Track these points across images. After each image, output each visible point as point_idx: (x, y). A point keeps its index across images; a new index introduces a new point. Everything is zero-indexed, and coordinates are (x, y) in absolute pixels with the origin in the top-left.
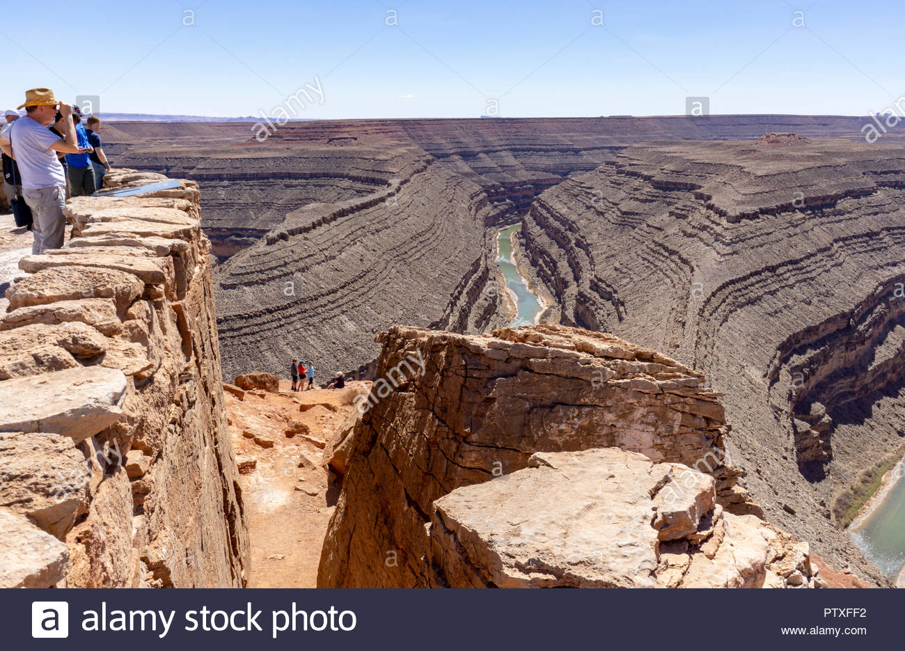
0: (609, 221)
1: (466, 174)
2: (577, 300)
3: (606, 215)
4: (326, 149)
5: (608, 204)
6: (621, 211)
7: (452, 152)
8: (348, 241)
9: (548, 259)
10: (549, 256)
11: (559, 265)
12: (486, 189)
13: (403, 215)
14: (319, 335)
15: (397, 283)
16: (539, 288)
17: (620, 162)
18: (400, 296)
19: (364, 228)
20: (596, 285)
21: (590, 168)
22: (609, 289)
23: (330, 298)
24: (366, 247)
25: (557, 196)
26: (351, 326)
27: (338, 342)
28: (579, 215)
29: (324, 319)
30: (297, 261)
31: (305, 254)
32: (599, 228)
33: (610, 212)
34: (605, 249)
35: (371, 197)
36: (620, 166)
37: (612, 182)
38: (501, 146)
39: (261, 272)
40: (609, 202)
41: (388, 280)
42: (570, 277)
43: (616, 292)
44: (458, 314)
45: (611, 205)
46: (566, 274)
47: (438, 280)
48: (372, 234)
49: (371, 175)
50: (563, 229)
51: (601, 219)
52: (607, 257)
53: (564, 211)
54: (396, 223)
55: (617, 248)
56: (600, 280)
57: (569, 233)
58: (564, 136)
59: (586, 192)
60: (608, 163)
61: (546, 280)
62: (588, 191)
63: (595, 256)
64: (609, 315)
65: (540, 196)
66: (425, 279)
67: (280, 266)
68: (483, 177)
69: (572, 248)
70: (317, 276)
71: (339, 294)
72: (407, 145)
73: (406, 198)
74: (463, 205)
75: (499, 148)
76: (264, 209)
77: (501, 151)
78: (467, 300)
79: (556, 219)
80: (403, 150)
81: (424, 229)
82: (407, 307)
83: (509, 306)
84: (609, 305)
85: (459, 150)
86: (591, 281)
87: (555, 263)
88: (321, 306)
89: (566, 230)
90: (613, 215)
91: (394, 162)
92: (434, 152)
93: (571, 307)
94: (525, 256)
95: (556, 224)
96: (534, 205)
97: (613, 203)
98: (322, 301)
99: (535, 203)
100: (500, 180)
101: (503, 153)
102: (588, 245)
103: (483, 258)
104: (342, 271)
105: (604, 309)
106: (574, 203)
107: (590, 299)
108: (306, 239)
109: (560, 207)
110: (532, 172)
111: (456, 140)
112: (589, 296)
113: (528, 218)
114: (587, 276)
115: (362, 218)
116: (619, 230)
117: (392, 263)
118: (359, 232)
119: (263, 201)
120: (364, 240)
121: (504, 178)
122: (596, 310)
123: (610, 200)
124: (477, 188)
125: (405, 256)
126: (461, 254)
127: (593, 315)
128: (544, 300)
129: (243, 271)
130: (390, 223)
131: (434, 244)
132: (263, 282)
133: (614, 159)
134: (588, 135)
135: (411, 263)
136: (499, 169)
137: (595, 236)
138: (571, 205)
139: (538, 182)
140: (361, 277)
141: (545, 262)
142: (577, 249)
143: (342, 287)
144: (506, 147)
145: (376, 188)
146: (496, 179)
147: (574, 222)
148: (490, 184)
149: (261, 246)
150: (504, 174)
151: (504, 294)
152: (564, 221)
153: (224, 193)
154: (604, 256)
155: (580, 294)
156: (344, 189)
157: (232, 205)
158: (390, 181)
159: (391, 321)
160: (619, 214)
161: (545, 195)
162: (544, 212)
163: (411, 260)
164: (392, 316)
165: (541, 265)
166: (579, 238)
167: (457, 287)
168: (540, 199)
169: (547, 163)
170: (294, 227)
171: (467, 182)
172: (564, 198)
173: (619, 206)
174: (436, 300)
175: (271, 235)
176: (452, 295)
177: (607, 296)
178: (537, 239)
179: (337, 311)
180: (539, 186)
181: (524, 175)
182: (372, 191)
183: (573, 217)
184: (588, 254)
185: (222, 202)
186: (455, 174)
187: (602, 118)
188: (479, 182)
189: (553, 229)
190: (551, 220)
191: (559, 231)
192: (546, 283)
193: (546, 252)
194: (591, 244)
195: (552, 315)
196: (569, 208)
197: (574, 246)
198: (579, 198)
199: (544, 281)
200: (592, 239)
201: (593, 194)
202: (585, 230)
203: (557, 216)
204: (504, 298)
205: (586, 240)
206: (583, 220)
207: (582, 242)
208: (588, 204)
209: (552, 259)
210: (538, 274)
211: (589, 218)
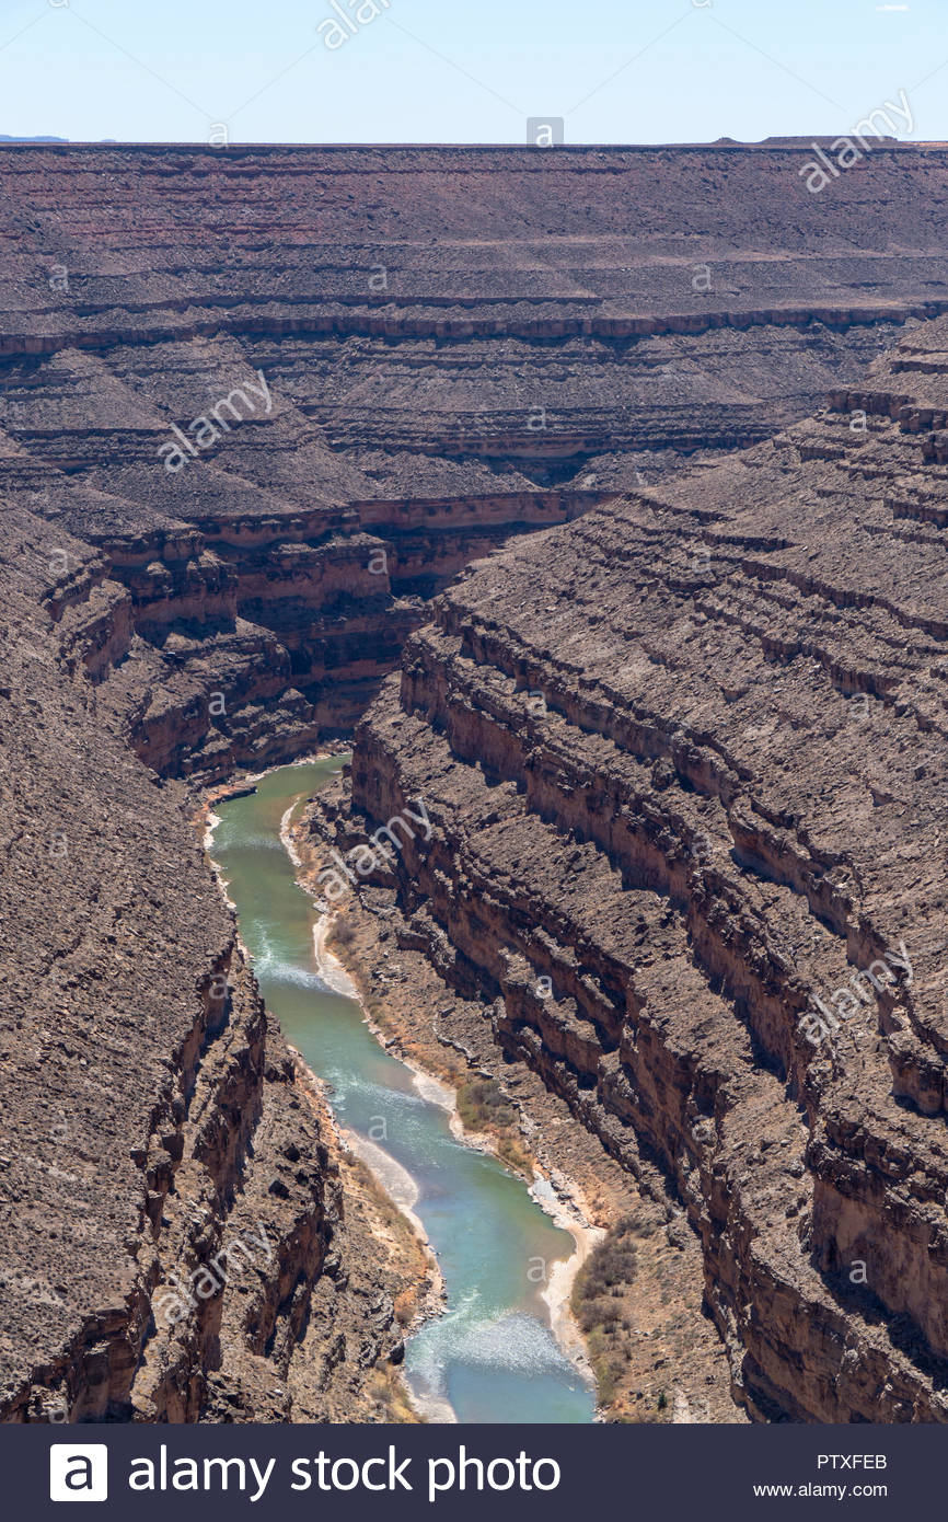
3: (904, 694)
9: (567, 955)
10: (569, 932)
11: (642, 980)
16: (529, 1126)
21: (730, 434)
25: (568, 595)
28: (731, 697)
37: (901, 510)
38: (177, 305)
40: (909, 622)
42: (726, 1050)
46: (699, 1032)
50: (639, 778)
53: (633, 674)
57: (681, 802)
58: (539, 254)
59: (750, 569)
60: (838, 405)
62: (762, 558)
65: (456, 593)
69: (716, 884)
75: (170, 321)
79: (592, 721)
83: (380, 1233)
86: (903, 1061)
87: (614, 976)
89: (661, 784)
95: (595, 752)
96: (423, 649)
102: (826, 864)
106: (686, 627)
109: (603, 652)
110: (372, 461)
113: (388, 718)
121: (215, 495)
128: (573, 1188)
137: (855, 810)
141: (555, 970)
142: (754, 891)
147: (706, 739)
152: (642, 735)
162: (502, 688)
165: (519, 993)
168: (463, 612)
169: (455, 403)
172: (621, 603)
178: (476, 841)
183: (700, 711)
184: (831, 914)
189: (574, 777)
190: (556, 728)
191: (619, 791)
192: (567, 1096)
193: (547, 916)
194: (843, 859)
195: (642, 1275)
196: (657, 659)
197: (729, 870)
198: (711, 601)
199: (552, 1083)
200: (843, 828)
201: (796, 580)
202: (790, 780)
203: (593, 708)
204: (351, 1189)
205: (803, 838)
206: (758, 722)
207: (781, 848)
208: (774, 633)
209: (592, 957)
210: (509, 1044)
211: (798, 711)
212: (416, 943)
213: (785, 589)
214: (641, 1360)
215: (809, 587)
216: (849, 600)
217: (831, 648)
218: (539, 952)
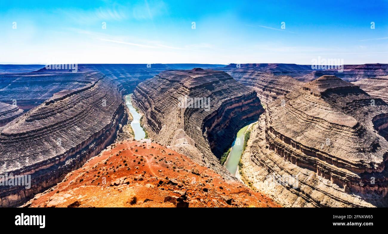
0: (158, 91)
1: (116, 80)
2: (151, 113)
3: (157, 89)
4: (68, 73)
5: (157, 86)
7: (111, 73)
8: (77, 101)
9: (142, 102)
12: (122, 83)
13: (96, 92)
14: (67, 134)
15: (95, 113)
16: (139, 111)
18: (96, 117)
19: (83, 97)
21: (152, 77)
22: (159, 109)
23: (70, 121)
24: (84, 103)
25: (143, 85)
26: (78, 129)
27: (73, 135)
29: (68, 128)
30: (58, 109)
31: (61, 107)
32: (155, 93)
34: (157, 98)
35: (85, 87)
36: (160, 76)
37: (158, 81)
38: (126, 71)
39: (43, 114)
41: (92, 113)
42: (149, 107)
43: (161, 110)
44: (115, 121)
46: (147, 106)
47: (108, 111)
48: (86, 99)
49: (85, 80)
50: (145, 94)
51: (156, 91)
52: (158, 101)
53: (145, 89)
54: (94, 95)
55: (161, 98)
56: (157, 107)
57: (147, 95)
58: (144, 69)
60: (156, 76)
61: (141, 108)
63: (155, 101)
64: (160, 117)
66: (104, 111)
67: (51, 112)
68: (121, 80)
69: (148, 99)
70: (65, 114)
71: (74, 119)
72: (97, 71)
73: (97, 87)
74: (115, 88)
76: (44, 92)
77: (126, 73)
78: (118, 116)
79: (143, 91)
80: (96, 73)
81: (103, 96)
82: (98, 121)
83: (131, 117)
84: (160, 114)
85: (113, 73)
86: (154, 108)
87: (144, 103)
88: (67, 124)
90: (159, 89)
91: (93, 76)
92: (105, 73)
93: (149, 115)
95: (143, 92)
97: (159, 86)
98: (67, 122)
99: (137, 87)
101: (127, 74)
102: (153, 98)
104: (75, 111)
105: (158, 115)
106: (148, 86)
107: (154, 112)
108: (61, 102)
110: (135, 79)
111: (112, 70)
113: (135, 91)
114: (153, 106)
115: (82, 94)
116: (161, 93)
117: (93, 107)
118: (81, 98)
119: (44, 90)
120: (83, 101)
121: (127, 80)
122: (156, 115)
124: (119, 83)
125: (97, 105)
126: (115, 103)
127: (156, 117)
128: (141, 114)
129: (36, 114)
130: (92, 95)
132: (44, 118)
133: (158, 75)
135: (99, 107)
136: (126, 78)
137: (154, 95)
140: (82, 113)
142: (150, 99)
143: (75, 117)
144: (128, 72)
145: (87, 84)
146: (125, 81)
147: (148, 92)
148: (123, 82)
149: (43, 105)
150: (127, 79)
151: (129, 113)
152: (145, 91)
153: (27, 88)
155: (152, 111)
156: (75, 85)
157: (31, 92)
158: (91, 82)
159: (93, 126)
160: (160, 89)
161: (139, 85)
162: (140, 90)
163: (99, 106)
164: (93, 124)
165: (139, 104)
166: (150, 96)
167: (115, 113)
170: (56, 98)
171: (116, 82)
172: (145, 85)
174: (108, 117)
175: (47, 101)
176: (113, 115)
177: (159, 111)
178: (138, 97)
179: (73, 125)
180: (137, 82)
181: (133, 79)
182: (85, 85)
183: (148, 90)
184: (153, 100)
185: (27, 91)
186: (112, 80)
187: (154, 64)
188: (120, 82)
193: (141, 100)
195: (144, 118)
196: (147, 88)
199: (141, 109)
202: (152, 94)
204: (129, 115)
205: (152, 96)
206: (151, 91)
209: (143, 102)
210: (139, 107)
212: (135, 102)
213: (152, 84)
214: (143, 122)
216: (155, 85)
217: (154, 87)
218: (140, 102)
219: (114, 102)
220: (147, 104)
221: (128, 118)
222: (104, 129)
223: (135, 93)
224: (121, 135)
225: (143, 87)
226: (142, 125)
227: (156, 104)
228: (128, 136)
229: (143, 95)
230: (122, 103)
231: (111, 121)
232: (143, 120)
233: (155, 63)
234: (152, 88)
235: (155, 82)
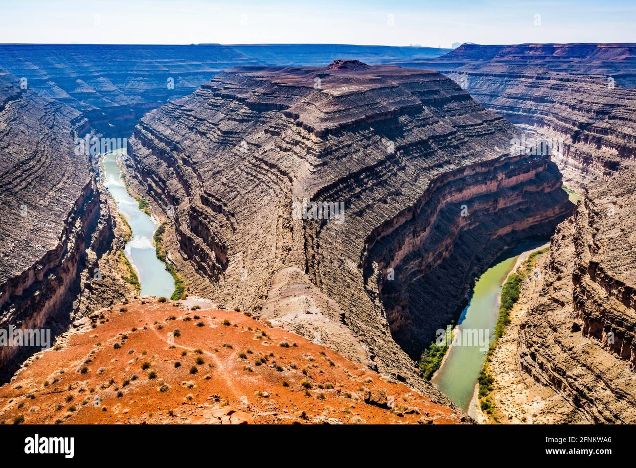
0: (211, 140)
1: (65, 100)
2: (191, 215)
3: (208, 135)
5: (208, 125)
6: (221, 131)
7: (47, 78)
9: (157, 179)
10: (157, 176)
11: (167, 184)
12: (86, 114)
16: (151, 207)
17: (215, 85)
18: (10, 228)
20: (207, 200)
21: (189, 92)
22: (218, 203)
25: (159, 119)
28: (183, 136)
32: (203, 147)
33: (211, 132)
34: (210, 166)
36: (216, 90)
37: (210, 105)
38: (98, 72)
40: (210, 123)
42: (181, 192)
43: (225, 205)
44: (74, 240)
45: (212, 126)
46: (176, 192)
47: (49, 208)
50: (168, 149)
51: (204, 139)
52: (214, 174)
53: (168, 132)
55: (222, 164)
56: (210, 195)
57: (175, 153)
58: (160, 62)
59: (187, 115)
60: (204, 87)
61: (157, 197)
62: (188, 113)
63: (202, 173)
64: (221, 226)
65: (142, 119)
66: (35, 208)
68: (82, 103)
69: (179, 167)
74: (65, 131)
75: (96, 74)
77: (98, 77)
78: (81, 225)
79: (161, 140)
81: (27, 157)
82: (18, 239)
83: (123, 227)
84: (221, 218)
85: (54, 76)
86: (202, 197)
87: (164, 182)
89: (172, 150)
90: (215, 135)
93: (184, 222)
94: (134, 177)
95: (162, 145)
96: (137, 128)
97: (213, 124)
99: (138, 126)
100: (100, 105)
101: (101, 79)
102: (195, 163)
103: (93, 183)
105: (216, 221)
106: (176, 124)
107: (202, 213)
109: (164, 129)
110: (132, 97)
111: (50, 66)
112: (201, 210)
113: (133, 140)
114: (197, 192)
116: (222, 148)
121: (105, 103)
122: (209, 222)
123: (210, 121)
124: (77, 113)
125: (9, 187)
126: (69, 181)
127: (207, 229)
128: (157, 218)
131: (40, 172)
133: (209, 83)
134: (181, 61)
135: (16, 193)
136: (98, 94)
137: (199, 155)
138: (173, 127)
139: (139, 106)
141: (155, 182)
142: (184, 168)
144: (102, 73)
146: (96, 104)
147: (178, 143)
148: (90, 109)
150: (104, 99)
151: (116, 216)
152: (169, 142)
154: (211, 173)
155: (193, 209)
160: (219, 133)
161: (146, 118)
162: (149, 135)
163: (16, 190)
165: (150, 186)
166: (186, 157)
167: (70, 214)
168: (143, 122)
169: (145, 87)
171: (67, 108)
172: (167, 121)
173: (219, 127)
174: (50, 228)
176: (65, 222)
177: (219, 209)
178: (144, 160)
180: (140, 111)
181: (124, 100)
183: (178, 138)
184: (195, 171)
186: (53, 100)
187: (192, 46)
188: (79, 108)
189: (159, 150)
190: (156, 141)
191: (165, 152)
192: (157, 202)
193: (154, 173)
194: (197, 163)
195: (166, 231)
196: (172, 130)
197: (180, 165)
198: (180, 120)
199: (155, 200)
200: (197, 157)
201: (193, 116)
202: (190, 150)
203: (161, 138)
204: (118, 220)
205: (191, 159)
206: (186, 140)
207: (188, 161)
208: (189, 125)
209: (160, 179)
210: (149, 193)
211: (192, 138)
212: (135, 177)
213: (191, 118)
214: (164, 246)
215: (195, 117)
216: (201, 120)
217: (198, 128)
218: (152, 179)
219: (65, 179)
220: (174, 184)
221: (116, 231)
222: (40, 267)
223: (135, 148)
224: (97, 287)
225: (161, 128)
226: (161, 254)
227: (208, 183)
228: (117, 288)
229: (161, 154)
230: (90, 182)
231: (60, 239)
232: (165, 237)
233: (196, 43)
234: (191, 129)
235: (199, 109)
